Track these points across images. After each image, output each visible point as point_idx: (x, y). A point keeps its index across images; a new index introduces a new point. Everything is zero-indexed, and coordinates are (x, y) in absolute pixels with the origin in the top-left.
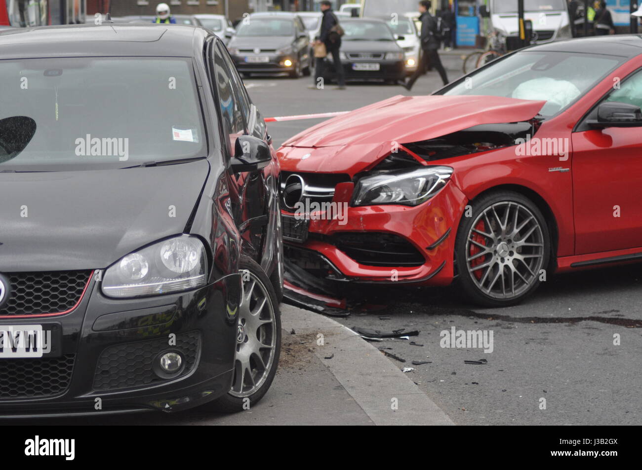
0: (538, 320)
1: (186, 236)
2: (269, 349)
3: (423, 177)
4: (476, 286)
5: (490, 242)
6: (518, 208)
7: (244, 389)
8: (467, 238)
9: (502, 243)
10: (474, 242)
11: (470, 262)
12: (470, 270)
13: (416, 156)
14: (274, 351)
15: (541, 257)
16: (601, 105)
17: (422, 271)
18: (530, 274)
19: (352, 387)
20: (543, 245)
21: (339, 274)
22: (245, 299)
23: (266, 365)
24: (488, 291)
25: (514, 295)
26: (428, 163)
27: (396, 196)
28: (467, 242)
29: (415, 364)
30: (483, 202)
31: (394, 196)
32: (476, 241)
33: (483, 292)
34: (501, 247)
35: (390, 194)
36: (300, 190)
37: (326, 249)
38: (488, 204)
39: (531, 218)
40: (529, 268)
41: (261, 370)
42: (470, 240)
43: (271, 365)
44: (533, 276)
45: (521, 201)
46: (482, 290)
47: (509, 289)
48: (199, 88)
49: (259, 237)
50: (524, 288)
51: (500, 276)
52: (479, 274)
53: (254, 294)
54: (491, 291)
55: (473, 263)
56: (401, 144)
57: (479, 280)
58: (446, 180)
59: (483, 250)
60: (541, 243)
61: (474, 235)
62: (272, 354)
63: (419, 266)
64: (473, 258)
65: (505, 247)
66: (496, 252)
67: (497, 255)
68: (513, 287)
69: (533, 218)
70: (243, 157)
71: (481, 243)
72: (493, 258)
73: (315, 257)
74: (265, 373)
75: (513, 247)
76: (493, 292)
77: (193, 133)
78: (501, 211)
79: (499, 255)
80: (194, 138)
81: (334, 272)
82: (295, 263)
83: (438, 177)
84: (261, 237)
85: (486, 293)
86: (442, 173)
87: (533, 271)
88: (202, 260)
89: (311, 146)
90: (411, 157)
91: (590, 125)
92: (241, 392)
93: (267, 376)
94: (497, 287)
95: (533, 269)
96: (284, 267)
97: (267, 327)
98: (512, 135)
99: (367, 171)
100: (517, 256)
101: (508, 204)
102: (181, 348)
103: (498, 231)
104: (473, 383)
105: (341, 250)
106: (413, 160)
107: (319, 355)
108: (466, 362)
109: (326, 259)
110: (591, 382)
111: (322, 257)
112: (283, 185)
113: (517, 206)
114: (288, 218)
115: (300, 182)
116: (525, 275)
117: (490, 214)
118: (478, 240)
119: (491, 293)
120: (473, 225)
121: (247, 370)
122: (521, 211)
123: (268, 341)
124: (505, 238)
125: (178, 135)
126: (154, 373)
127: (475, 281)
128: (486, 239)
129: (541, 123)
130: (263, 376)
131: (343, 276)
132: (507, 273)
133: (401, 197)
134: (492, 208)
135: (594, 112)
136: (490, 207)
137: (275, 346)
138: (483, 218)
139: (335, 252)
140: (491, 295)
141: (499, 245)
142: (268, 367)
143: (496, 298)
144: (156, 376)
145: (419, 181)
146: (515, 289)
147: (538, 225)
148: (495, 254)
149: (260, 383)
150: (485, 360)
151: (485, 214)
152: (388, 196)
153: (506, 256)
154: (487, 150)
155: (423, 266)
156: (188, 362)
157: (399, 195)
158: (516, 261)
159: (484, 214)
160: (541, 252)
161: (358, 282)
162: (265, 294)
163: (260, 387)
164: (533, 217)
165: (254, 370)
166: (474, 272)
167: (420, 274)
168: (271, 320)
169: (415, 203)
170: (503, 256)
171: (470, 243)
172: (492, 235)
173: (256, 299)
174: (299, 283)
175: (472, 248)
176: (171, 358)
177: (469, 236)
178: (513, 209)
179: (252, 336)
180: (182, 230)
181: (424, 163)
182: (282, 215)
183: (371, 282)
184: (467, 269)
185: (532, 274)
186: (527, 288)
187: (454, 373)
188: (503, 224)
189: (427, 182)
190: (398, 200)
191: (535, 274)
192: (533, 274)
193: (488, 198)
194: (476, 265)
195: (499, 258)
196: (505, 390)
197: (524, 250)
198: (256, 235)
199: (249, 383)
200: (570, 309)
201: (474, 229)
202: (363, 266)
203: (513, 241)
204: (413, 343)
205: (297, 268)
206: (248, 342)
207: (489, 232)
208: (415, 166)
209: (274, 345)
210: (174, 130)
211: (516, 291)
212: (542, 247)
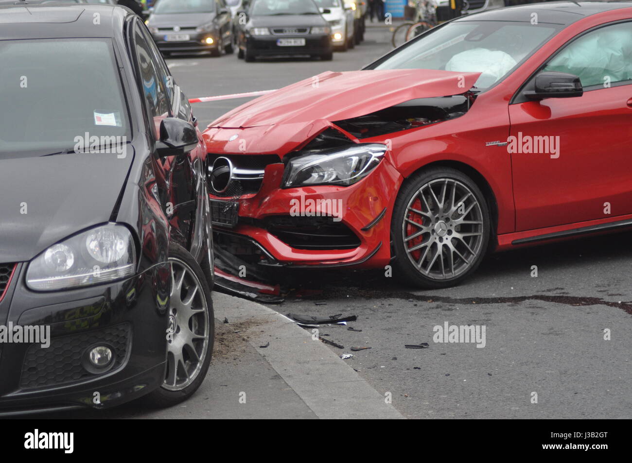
0: (480, 301)
1: (112, 224)
2: (202, 340)
3: (356, 155)
4: (414, 267)
5: (427, 221)
6: (455, 185)
7: (178, 382)
8: (403, 218)
9: (439, 222)
10: (411, 221)
11: (408, 242)
12: (408, 251)
13: (348, 134)
14: (207, 341)
15: (481, 235)
16: (538, 75)
17: (357, 253)
18: (470, 253)
19: (289, 376)
20: (482, 223)
21: (272, 259)
22: (176, 288)
23: (199, 357)
24: (427, 272)
25: (453, 276)
26: (360, 142)
27: (328, 176)
28: (404, 222)
29: (353, 350)
30: (418, 179)
31: (326, 176)
32: (413, 220)
33: (421, 273)
34: (439, 226)
35: (321, 174)
36: (229, 173)
37: (257, 233)
38: (424, 182)
39: (469, 194)
40: (469, 247)
41: (195, 361)
42: (407, 219)
43: (205, 356)
44: (473, 255)
45: (458, 178)
46: (421, 271)
47: (448, 269)
48: (121, 69)
49: (187, 223)
50: (463, 268)
51: (439, 256)
52: (417, 255)
53: (185, 284)
54: (430, 272)
55: (411, 244)
56: (332, 122)
57: (417, 261)
58: (379, 157)
59: (421, 229)
60: (481, 220)
61: (410, 215)
62: (205, 344)
63: (355, 248)
64: (410, 238)
65: (443, 225)
66: (433, 231)
67: (435, 234)
68: (453, 267)
69: (471, 195)
70: (169, 140)
71: (418, 222)
72: (431, 237)
73: (246, 242)
74: (198, 365)
75: (451, 225)
76: (433, 273)
77: (116, 117)
78: (437, 188)
79: (437, 234)
80: (117, 122)
81: (266, 257)
82: (226, 249)
83: (372, 155)
84: (189, 223)
85: (424, 274)
86: (374, 151)
87: (473, 250)
88: (130, 249)
89: (239, 127)
90: (342, 135)
91: (527, 96)
92: (174, 385)
93: (200, 367)
94: (436, 268)
95: (472, 248)
96: (214, 253)
97: (200, 316)
98: (447, 109)
99: (297, 151)
100: (455, 234)
101: (445, 181)
102: (111, 341)
103: (435, 209)
104: (415, 368)
105: (273, 234)
106: (345, 138)
107: (254, 345)
108: (407, 346)
109: (257, 244)
110: (537, 364)
111: (253, 242)
112: (211, 169)
113: (454, 183)
114: (216, 202)
115: (228, 164)
116: (465, 255)
117: (426, 192)
118: (415, 219)
119: (430, 274)
120: (409, 204)
121: (179, 362)
122: (458, 188)
123: (200, 331)
124: (442, 217)
125: (100, 119)
126: (84, 369)
127: (413, 262)
128: (423, 218)
129: (477, 96)
130: (197, 368)
131: (276, 261)
132: (445, 252)
133: (334, 177)
134: (428, 186)
135: (532, 83)
136: (426, 185)
137: (208, 337)
138: (419, 196)
139: (267, 237)
140: (430, 276)
141: (437, 224)
142: (202, 358)
143: (435, 279)
144: (87, 372)
145: (352, 160)
146: (455, 269)
147: (476, 202)
148: (433, 234)
149: (194, 375)
150: (426, 344)
151: (422, 192)
152: (320, 176)
153: (444, 236)
154: (421, 126)
155: (358, 249)
156: (118, 356)
157: (331, 174)
158: (454, 240)
159: (420, 192)
160: (481, 229)
161: (292, 267)
162: (197, 282)
163: (193, 379)
164: (471, 193)
165: (187, 361)
166: (411, 253)
167: (356, 257)
168: (204, 309)
169: (348, 183)
170: (441, 236)
171: (407, 223)
172: (429, 214)
173: (187, 288)
174: (231, 270)
175: (409, 228)
176: (100, 352)
177: (405, 215)
178: (450, 185)
179: (184, 327)
180: (108, 219)
181: (357, 141)
182: (211, 199)
183: (305, 267)
184: (405, 251)
185: (471, 253)
186: (467, 267)
187: (395, 359)
188: (440, 202)
189: (360, 161)
190: (330, 180)
191: (475, 252)
192: (473, 253)
193: (423, 176)
194: (414, 245)
195: (438, 238)
196: (449, 375)
197: (462, 228)
198: (185, 221)
199: (183, 376)
200: (512, 288)
201: (410, 208)
202: (296, 250)
203: (451, 219)
204: (351, 329)
205: (227, 253)
206: (180, 333)
207: (426, 211)
208: (347, 144)
209: (207, 335)
210: (96, 115)
211: (456, 271)
212: (481, 224)
